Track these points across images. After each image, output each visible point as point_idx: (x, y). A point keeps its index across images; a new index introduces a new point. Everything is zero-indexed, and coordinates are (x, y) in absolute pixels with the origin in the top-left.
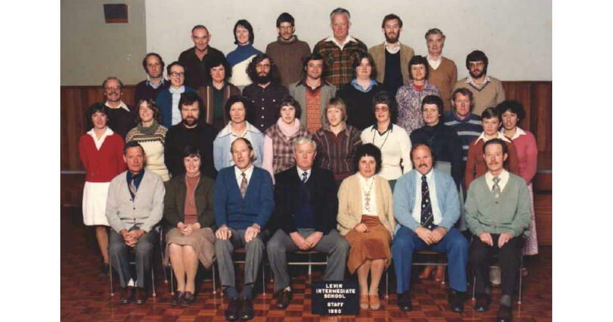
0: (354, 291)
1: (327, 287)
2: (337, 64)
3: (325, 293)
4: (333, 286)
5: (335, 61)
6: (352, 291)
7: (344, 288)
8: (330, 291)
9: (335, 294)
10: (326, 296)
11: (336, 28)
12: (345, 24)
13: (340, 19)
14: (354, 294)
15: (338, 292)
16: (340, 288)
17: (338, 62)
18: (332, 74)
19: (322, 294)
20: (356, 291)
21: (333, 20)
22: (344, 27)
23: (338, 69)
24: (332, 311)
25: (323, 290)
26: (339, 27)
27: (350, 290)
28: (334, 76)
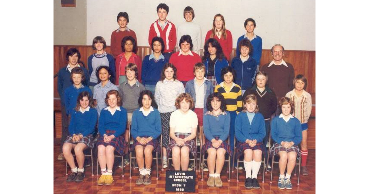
0: (192, 177)
1: (176, 174)
3: (174, 178)
4: (179, 174)
6: (191, 178)
7: (186, 175)
8: (178, 177)
9: (180, 179)
10: (175, 180)
14: (192, 179)
15: (182, 178)
16: (184, 176)
19: (172, 179)
20: (193, 177)
24: (178, 189)
25: (173, 176)
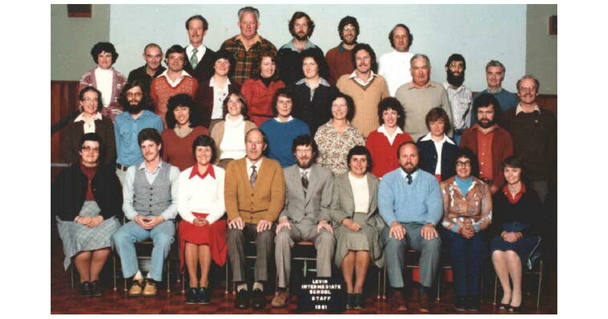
0: (339, 287)
1: (313, 283)
2: (241, 64)
3: (310, 289)
4: (319, 282)
5: (239, 61)
7: (329, 284)
8: (315, 287)
9: (320, 289)
10: (311, 292)
11: (245, 26)
12: (253, 23)
13: (248, 17)
14: (339, 289)
15: (324, 288)
16: (325, 284)
17: (242, 63)
18: (235, 75)
19: (308, 290)
20: (341, 287)
21: (241, 19)
22: (252, 26)
23: (241, 70)
25: (309, 286)
26: (248, 25)
27: (336, 286)
28: (236, 77)
